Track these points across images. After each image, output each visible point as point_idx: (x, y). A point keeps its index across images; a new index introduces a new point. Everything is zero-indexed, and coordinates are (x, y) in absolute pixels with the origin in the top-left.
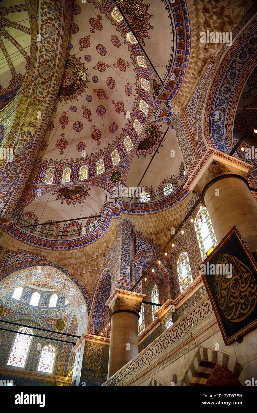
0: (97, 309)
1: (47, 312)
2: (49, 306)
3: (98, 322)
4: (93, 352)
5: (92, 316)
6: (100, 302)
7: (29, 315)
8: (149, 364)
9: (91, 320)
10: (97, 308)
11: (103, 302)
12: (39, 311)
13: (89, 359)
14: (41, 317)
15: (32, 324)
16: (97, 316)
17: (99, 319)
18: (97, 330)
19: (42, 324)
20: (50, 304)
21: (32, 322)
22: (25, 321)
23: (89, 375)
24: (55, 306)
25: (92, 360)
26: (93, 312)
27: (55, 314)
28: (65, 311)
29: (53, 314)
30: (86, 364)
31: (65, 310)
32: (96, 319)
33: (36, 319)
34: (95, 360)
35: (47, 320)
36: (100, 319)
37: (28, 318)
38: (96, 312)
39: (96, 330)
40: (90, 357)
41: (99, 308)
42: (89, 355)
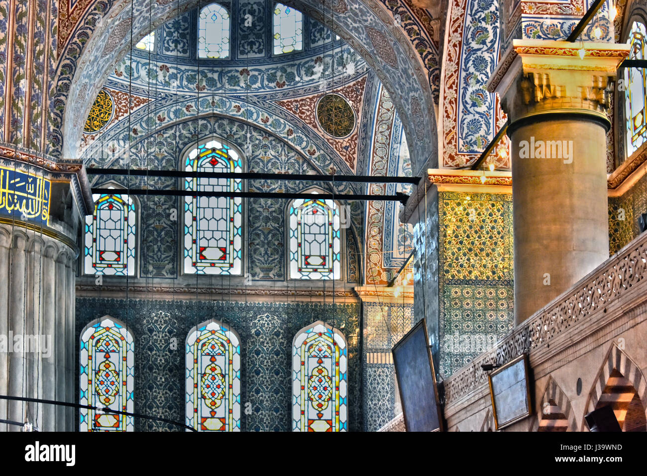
0: (464, 74)
1: (274, 75)
2: (277, 51)
3: (473, 122)
4: (471, 227)
5: (451, 102)
6: (474, 45)
7: (210, 98)
8: (605, 311)
9: (448, 117)
10: (466, 70)
11: (484, 43)
12: (242, 78)
13: (459, 249)
14: (255, 99)
15: (228, 129)
16: (468, 99)
17: (478, 109)
18: (475, 148)
19: (265, 121)
20: (276, 42)
21: (225, 122)
22: (201, 122)
23: (466, 295)
24: (299, 47)
25: (470, 250)
26: (451, 87)
27: (306, 79)
28: (342, 64)
29: (297, 79)
30: (450, 265)
31: (342, 58)
32: (466, 112)
33: (239, 108)
34: (482, 250)
35: (282, 104)
36: (483, 109)
37: (209, 111)
38: (463, 85)
39: (473, 151)
40: (461, 243)
41: (472, 70)
42: (456, 236)
